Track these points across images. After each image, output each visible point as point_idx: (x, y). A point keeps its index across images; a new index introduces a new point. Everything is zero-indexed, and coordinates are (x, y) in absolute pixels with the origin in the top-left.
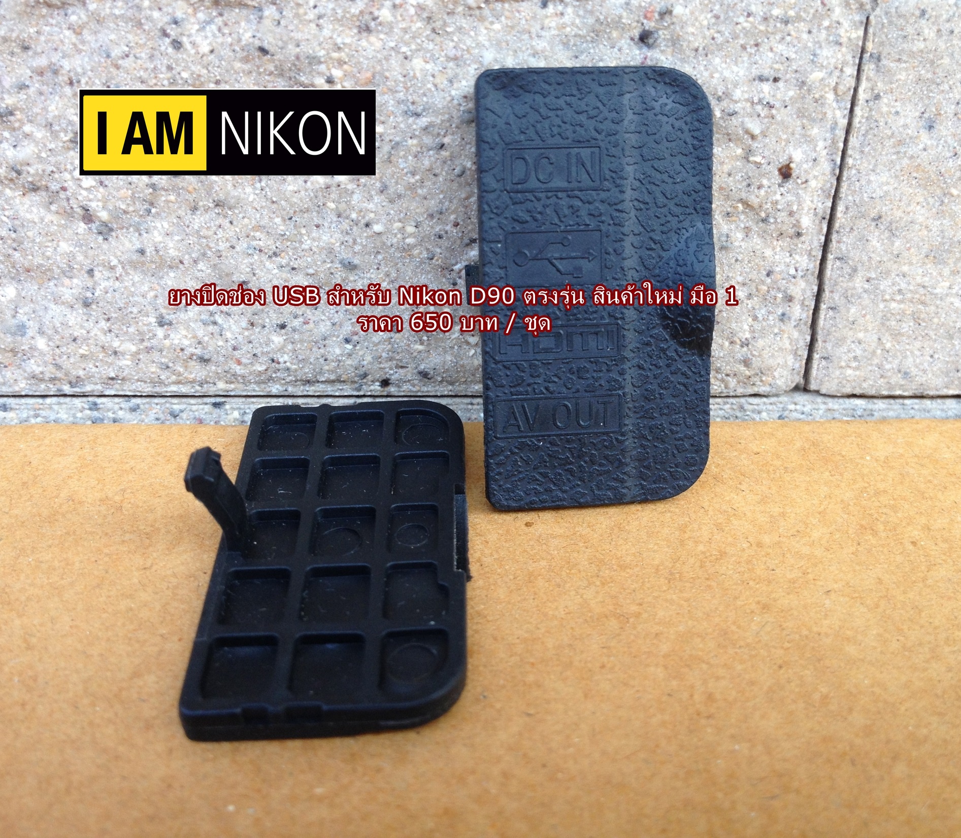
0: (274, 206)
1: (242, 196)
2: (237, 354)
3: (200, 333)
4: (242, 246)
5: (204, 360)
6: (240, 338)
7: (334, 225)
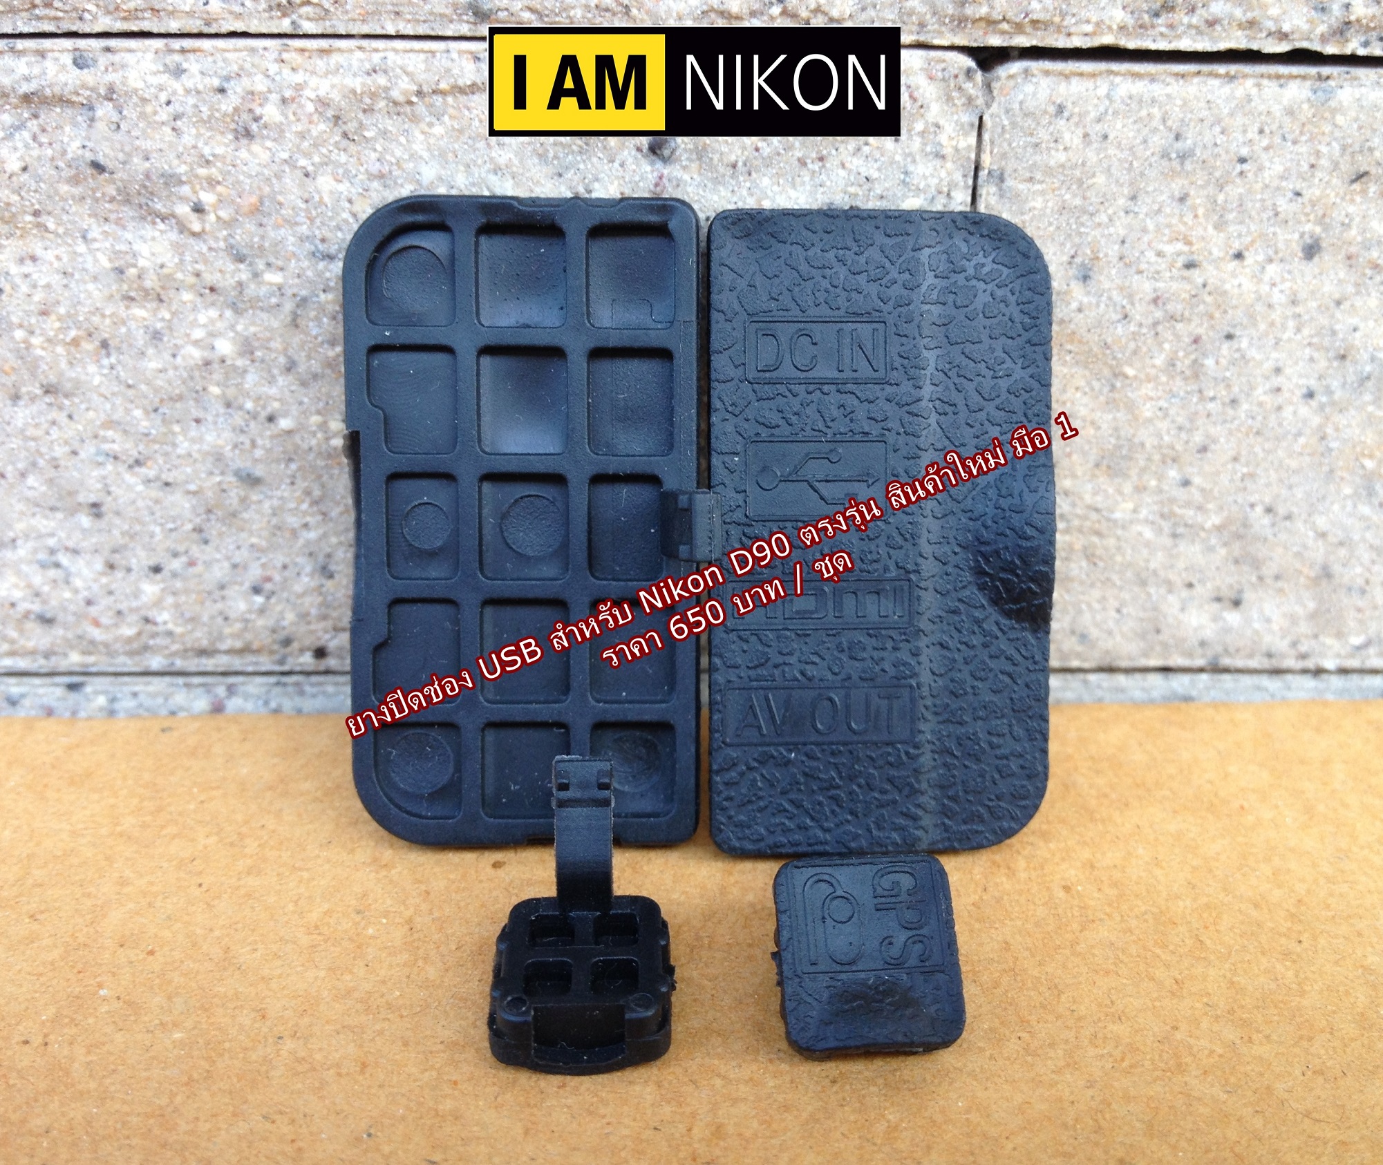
0: (131, 392)
1: (83, 377)
2: (93, 610)
3: (37, 580)
4: (88, 451)
5: (46, 621)
6: (95, 587)
7: (221, 419)
